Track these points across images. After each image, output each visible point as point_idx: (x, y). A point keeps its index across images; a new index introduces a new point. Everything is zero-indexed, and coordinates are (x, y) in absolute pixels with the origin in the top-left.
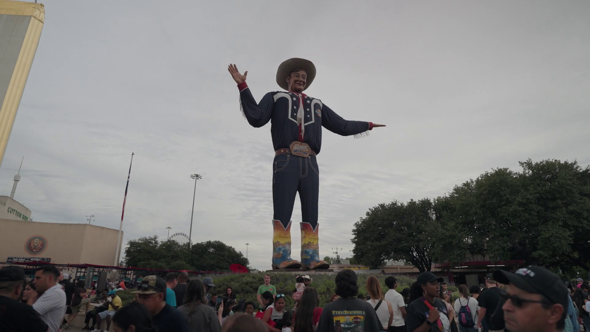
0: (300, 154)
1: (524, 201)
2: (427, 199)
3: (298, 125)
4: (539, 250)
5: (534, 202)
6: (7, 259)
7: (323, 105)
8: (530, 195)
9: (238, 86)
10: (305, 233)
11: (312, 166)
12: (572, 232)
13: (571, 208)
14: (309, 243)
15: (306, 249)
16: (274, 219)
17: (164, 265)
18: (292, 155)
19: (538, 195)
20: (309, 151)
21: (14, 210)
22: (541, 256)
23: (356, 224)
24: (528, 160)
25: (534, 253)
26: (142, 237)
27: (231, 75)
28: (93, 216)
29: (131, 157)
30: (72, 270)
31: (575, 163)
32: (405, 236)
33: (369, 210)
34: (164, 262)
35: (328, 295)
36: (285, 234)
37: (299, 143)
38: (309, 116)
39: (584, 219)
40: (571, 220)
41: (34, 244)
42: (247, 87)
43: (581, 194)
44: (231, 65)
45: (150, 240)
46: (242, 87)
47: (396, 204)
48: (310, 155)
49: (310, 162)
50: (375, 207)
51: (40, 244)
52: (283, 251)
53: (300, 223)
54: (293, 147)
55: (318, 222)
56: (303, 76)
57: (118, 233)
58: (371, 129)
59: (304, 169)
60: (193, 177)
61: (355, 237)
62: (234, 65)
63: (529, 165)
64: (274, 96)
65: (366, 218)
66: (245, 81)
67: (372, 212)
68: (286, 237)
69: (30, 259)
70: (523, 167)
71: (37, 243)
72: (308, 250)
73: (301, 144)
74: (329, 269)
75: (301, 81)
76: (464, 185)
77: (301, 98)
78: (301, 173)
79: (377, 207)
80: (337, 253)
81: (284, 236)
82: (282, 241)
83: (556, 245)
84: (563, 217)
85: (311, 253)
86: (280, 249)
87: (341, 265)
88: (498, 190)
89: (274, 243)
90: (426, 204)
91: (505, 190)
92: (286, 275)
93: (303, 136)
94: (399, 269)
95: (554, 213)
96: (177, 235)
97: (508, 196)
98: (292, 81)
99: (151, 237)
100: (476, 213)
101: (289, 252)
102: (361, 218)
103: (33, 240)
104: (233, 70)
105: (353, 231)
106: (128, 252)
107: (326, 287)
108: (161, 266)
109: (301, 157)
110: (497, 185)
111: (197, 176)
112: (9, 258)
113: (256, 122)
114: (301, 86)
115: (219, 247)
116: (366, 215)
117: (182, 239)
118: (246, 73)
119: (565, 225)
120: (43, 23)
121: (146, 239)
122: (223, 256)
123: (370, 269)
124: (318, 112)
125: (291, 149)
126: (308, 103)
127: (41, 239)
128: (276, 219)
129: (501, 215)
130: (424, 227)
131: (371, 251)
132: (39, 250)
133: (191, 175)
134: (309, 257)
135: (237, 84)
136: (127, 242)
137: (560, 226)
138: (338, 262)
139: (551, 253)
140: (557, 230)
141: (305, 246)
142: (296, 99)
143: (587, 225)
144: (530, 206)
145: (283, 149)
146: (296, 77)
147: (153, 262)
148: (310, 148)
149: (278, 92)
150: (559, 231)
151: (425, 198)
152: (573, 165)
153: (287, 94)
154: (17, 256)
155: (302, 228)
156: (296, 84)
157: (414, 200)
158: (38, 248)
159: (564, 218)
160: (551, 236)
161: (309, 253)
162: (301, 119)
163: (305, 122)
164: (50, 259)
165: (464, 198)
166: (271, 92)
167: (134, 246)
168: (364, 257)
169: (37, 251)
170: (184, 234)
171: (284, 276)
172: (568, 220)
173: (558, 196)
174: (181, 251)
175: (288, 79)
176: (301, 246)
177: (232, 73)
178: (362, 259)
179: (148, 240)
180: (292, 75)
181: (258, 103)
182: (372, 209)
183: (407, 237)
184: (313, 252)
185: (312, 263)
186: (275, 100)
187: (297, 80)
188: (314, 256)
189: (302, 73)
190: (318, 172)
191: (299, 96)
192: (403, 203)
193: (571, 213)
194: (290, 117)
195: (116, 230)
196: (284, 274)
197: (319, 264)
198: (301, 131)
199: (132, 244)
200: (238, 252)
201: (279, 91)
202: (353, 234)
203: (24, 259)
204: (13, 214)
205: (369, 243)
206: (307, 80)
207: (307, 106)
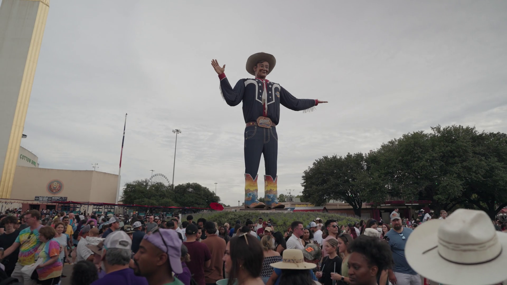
0: (264, 126)
1: (431, 158)
2: (361, 153)
3: (263, 104)
4: (438, 194)
5: (438, 159)
6: (35, 198)
7: (281, 87)
8: (436, 153)
9: (219, 76)
10: (268, 183)
11: (272, 134)
12: (463, 182)
13: (465, 164)
14: (271, 190)
15: (268, 194)
16: (245, 173)
17: (154, 202)
18: (259, 127)
19: (441, 153)
20: (271, 123)
21: (25, 157)
22: (439, 199)
23: (305, 172)
24: (438, 126)
25: (435, 197)
26: (136, 180)
27: (214, 68)
28: (97, 164)
29: (125, 117)
30: (84, 206)
31: (474, 128)
32: (342, 182)
33: (316, 161)
34: (154, 200)
35: (284, 227)
36: (254, 184)
37: (264, 117)
38: (270, 97)
39: (473, 172)
40: (464, 173)
41: (53, 186)
42: (225, 77)
43: (475, 153)
44: (213, 60)
45: (142, 182)
46: (222, 76)
47: (336, 157)
48: (271, 127)
49: (271, 131)
50: (320, 159)
51: (58, 186)
52: (253, 196)
53: (264, 176)
54: (259, 121)
55: (277, 175)
56: (266, 66)
57: (117, 177)
58: (316, 105)
59: (267, 137)
60: (174, 132)
61: (304, 181)
62: (216, 60)
63: (438, 129)
64: (245, 82)
65: (313, 167)
66: (224, 72)
67: (318, 162)
68: (254, 186)
69: (51, 198)
70: (433, 131)
71: (55, 185)
72: (270, 195)
73: (265, 118)
74: (285, 208)
75: (264, 70)
76: (390, 142)
77: (265, 84)
78: (265, 140)
79: (322, 159)
80: (290, 193)
81: (253, 185)
82: (252, 189)
83: (450, 191)
84: (458, 170)
85: (272, 197)
86: (250, 194)
87: (293, 202)
88: (413, 149)
89: (246, 190)
90: (359, 156)
91: (418, 149)
92: (256, 213)
93: (266, 112)
94: (338, 206)
95: (452, 167)
96: (156, 176)
97: (420, 154)
98: (258, 69)
99: (143, 180)
100: (395, 167)
101: (256, 196)
102: (309, 167)
103: (52, 183)
104: (215, 64)
105: (302, 177)
106: (125, 192)
107: (283, 222)
108: (152, 203)
109: (265, 128)
110: (412, 145)
111: (177, 131)
112: (36, 197)
113: (232, 103)
114: (265, 74)
115: (197, 187)
116: (313, 165)
117: (160, 178)
118: (224, 66)
119: (459, 176)
120: (49, 7)
121: (139, 182)
122: (199, 195)
123: (315, 206)
124: (277, 94)
125: (257, 122)
126: (270, 87)
127: (58, 182)
128: (247, 173)
129: (413, 168)
130: (356, 176)
131: (316, 193)
132: (58, 191)
133: (173, 130)
134: (270, 200)
135: (218, 75)
136: (124, 184)
137: (455, 177)
138: (290, 200)
139: (447, 197)
140: (452, 181)
141: (268, 192)
142: (261, 85)
143: (475, 177)
144: (435, 162)
145: (253, 122)
146: (261, 67)
147: (146, 200)
148: (271, 122)
149: (247, 79)
150: (453, 181)
151: (359, 152)
152: (472, 129)
153: (255, 81)
154: (41, 196)
155: (266, 179)
156: (261, 72)
157: (351, 154)
158: (57, 189)
159: (459, 172)
160: (448, 185)
161: (270, 197)
162: (265, 99)
163: (268, 102)
164: (67, 197)
165: (387, 154)
166: (243, 79)
167: (130, 187)
168: (311, 197)
169: (56, 192)
170: (161, 174)
171: (255, 213)
172: (462, 173)
173: (456, 154)
174: (167, 191)
175: (255, 68)
176: (265, 192)
177: (214, 66)
178: (309, 199)
179: (141, 182)
180: (258, 65)
181: (233, 88)
182: (318, 160)
183: (343, 183)
184: (273, 196)
185: (272, 204)
186: (246, 86)
187: (262, 70)
188: (274, 199)
189: (266, 63)
190: (277, 139)
191: (264, 82)
192: (341, 157)
193: (464, 168)
194: (257, 99)
195: (115, 175)
196: (254, 212)
197: (278, 205)
198: (265, 109)
199: (128, 186)
200: (211, 192)
201: (249, 78)
202: (302, 180)
203: (47, 198)
204: (25, 159)
205: (314, 187)
206: (269, 69)
207: (269, 89)
